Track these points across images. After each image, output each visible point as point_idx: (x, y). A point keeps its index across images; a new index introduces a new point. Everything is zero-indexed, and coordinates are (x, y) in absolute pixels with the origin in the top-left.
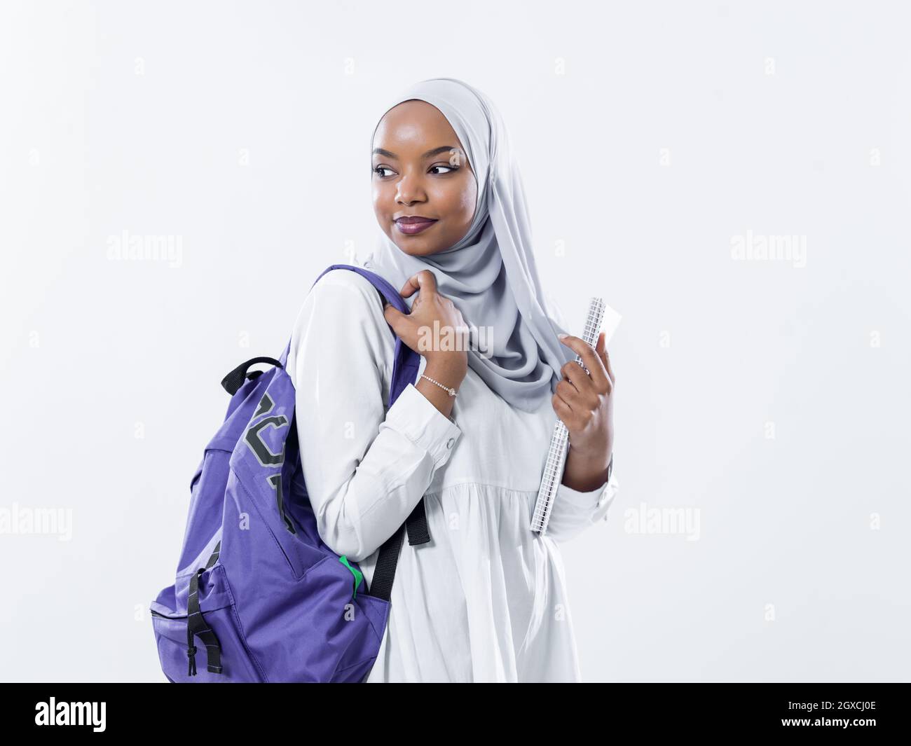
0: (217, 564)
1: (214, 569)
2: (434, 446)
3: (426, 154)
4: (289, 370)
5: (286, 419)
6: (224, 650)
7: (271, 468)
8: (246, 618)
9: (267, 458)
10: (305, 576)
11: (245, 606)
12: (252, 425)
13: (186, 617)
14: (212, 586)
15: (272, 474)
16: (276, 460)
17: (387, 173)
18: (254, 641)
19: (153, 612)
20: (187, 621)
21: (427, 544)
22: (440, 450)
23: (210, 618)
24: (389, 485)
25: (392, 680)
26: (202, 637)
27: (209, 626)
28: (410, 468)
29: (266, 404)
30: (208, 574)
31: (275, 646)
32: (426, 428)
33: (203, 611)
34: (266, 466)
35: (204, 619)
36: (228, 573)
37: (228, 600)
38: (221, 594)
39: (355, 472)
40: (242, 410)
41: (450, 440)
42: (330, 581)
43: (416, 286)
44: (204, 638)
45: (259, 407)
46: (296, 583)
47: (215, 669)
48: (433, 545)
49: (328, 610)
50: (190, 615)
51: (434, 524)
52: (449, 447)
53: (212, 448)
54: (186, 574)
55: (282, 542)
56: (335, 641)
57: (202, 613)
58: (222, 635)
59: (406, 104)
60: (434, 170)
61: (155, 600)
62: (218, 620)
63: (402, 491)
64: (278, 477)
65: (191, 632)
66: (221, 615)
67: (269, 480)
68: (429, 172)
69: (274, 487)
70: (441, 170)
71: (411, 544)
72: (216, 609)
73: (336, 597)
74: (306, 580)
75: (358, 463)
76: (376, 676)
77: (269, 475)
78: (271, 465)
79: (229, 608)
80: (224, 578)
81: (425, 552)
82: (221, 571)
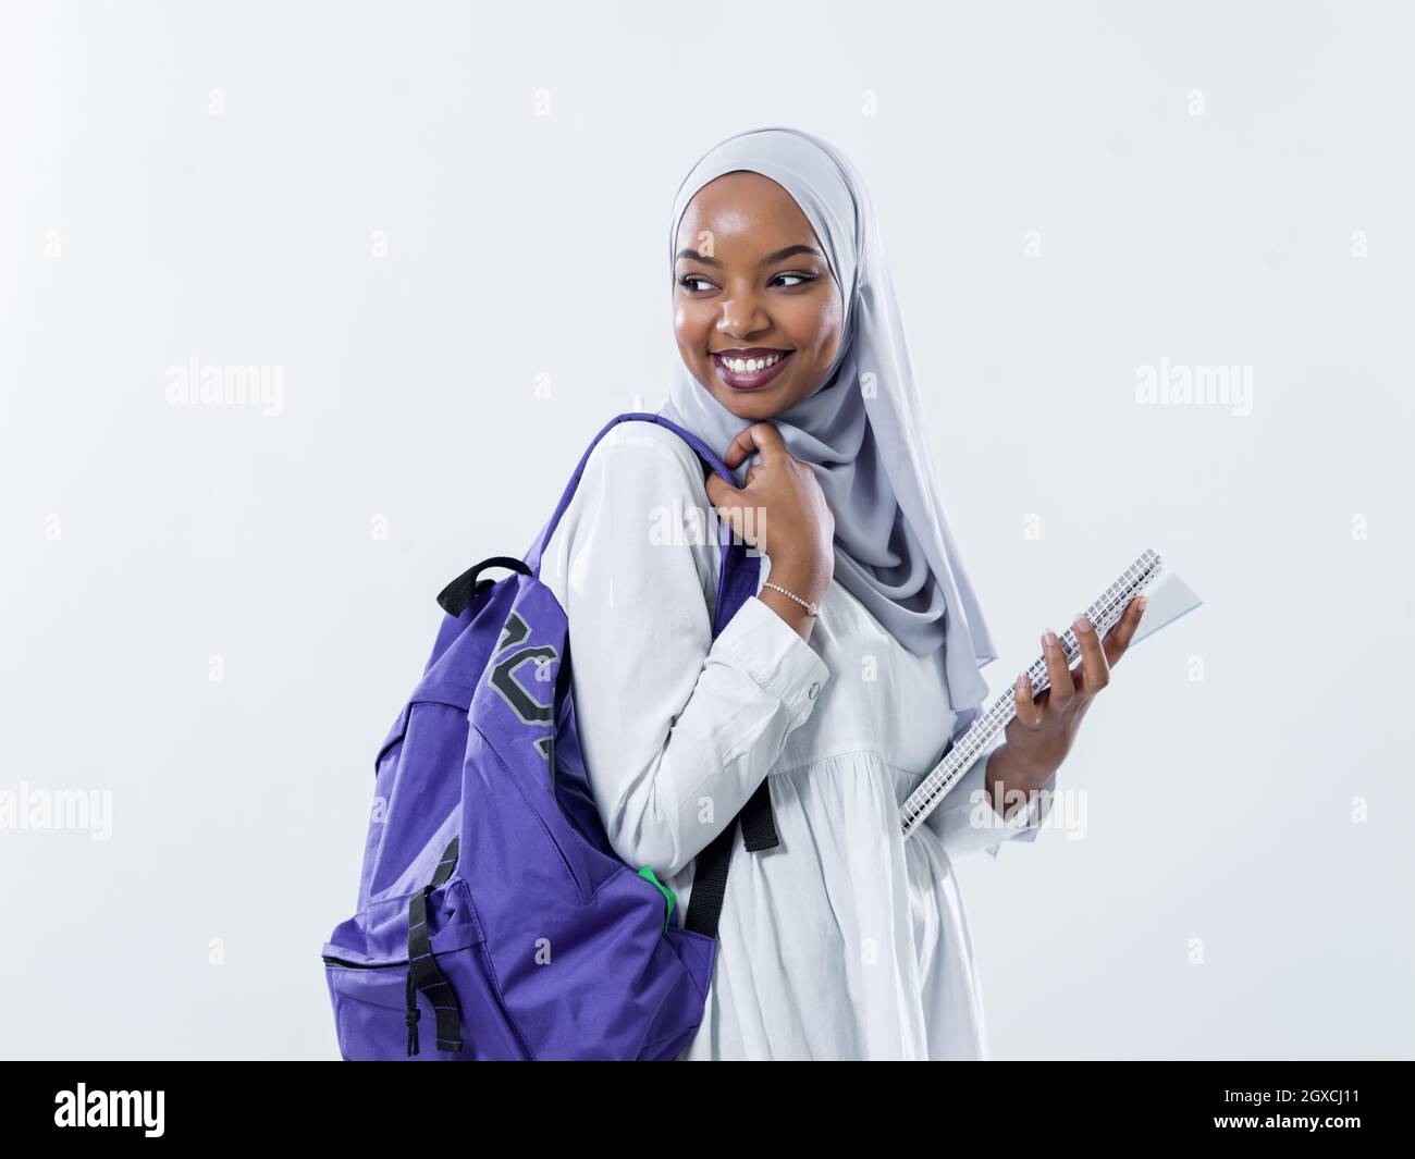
0: (454, 877)
1: (453, 886)
2: (791, 694)
3: (767, 258)
4: (543, 578)
5: (555, 653)
6: (466, 1014)
7: (539, 727)
8: (502, 965)
9: (530, 711)
10: (596, 897)
11: (499, 944)
12: (498, 661)
13: (404, 963)
14: (451, 913)
15: (541, 737)
16: (544, 715)
17: (702, 286)
18: (514, 1001)
19: (330, 960)
20: (407, 970)
21: (777, 848)
22: (798, 702)
23: (445, 963)
24: (724, 755)
25: (725, 1057)
26: (431, 995)
27: (445, 975)
28: (757, 727)
29: (517, 629)
30: (441, 894)
31: (549, 1010)
32: (781, 662)
33: (435, 952)
34: (531, 723)
35: (436, 963)
36: (472, 893)
37: (475, 934)
38: (466, 925)
39: (670, 734)
40: (466, 641)
41: (814, 685)
42: (630, 905)
43: (751, 449)
44: (433, 996)
45: (504, 633)
46: (583, 908)
47: (451, 1045)
48: (785, 850)
49: (629, 950)
50: (414, 959)
51: (787, 819)
52: (812, 695)
53: (422, 699)
54: (387, 898)
55: (562, 842)
56: (643, 999)
57: (435, 956)
58: (464, 991)
59: (730, 177)
60: (777, 281)
61: (329, 941)
62: (459, 966)
63: (743, 763)
64: (550, 741)
65: (412, 987)
66: (466, 958)
67: (536, 744)
68: (769, 285)
69: (545, 756)
70: (789, 281)
71: (750, 849)
72: (457, 948)
73: (641, 931)
74: (596, 903)
75: (674, 721)
76: (701, 1052)
77: (537, 738)
78: (537, 722)
79: (477, 948)
80: (467, 901)
81: (772, 862)
82: (462, 890)
